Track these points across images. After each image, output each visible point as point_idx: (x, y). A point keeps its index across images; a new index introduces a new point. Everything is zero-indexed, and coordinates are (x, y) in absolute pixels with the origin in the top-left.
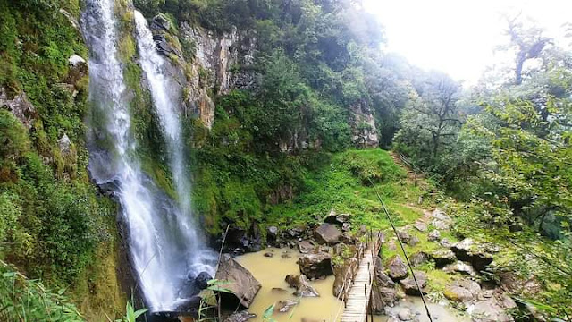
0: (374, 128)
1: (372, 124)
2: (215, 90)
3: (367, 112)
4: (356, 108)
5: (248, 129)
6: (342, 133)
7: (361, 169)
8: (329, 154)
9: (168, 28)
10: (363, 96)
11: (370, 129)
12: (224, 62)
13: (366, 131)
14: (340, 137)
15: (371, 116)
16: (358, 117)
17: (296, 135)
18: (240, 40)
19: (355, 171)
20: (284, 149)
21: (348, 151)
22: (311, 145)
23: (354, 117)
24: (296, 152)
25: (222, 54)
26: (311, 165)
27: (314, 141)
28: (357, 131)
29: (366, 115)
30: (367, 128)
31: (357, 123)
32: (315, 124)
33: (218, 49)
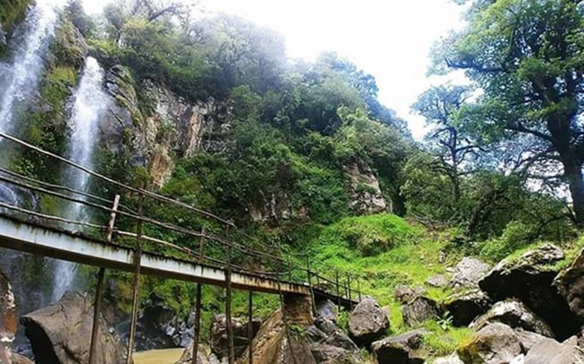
0: (379, 191)
1: (375, 185)
2: (180, 153)
3: (366, 172)
4: (352, 168)
5: (210, 191)
6: (335, 198)
7: (359, 236)
8: (320, 226)
9: (123, 76)
10: (358, 154)
11: (373, 192)
12: (196, 128)
13: (367, 194)
14: (332, 204)
15: (373, 177)
16: (355, 178)
17: (273, 201)
18: (217, 110)
19: (352, 241)
20: (257, 217)
21: (344, 220)
22: (294, 214)
23: (350, 179)
24: (273, 223)
25: (194, 119)
26: (295, 240)
27: (298, 209)
28: (356, 195)
29: (366, 176)
30: (369, 191)
31: (355, 186)
32: (299, 187)
33: (189, 114)
